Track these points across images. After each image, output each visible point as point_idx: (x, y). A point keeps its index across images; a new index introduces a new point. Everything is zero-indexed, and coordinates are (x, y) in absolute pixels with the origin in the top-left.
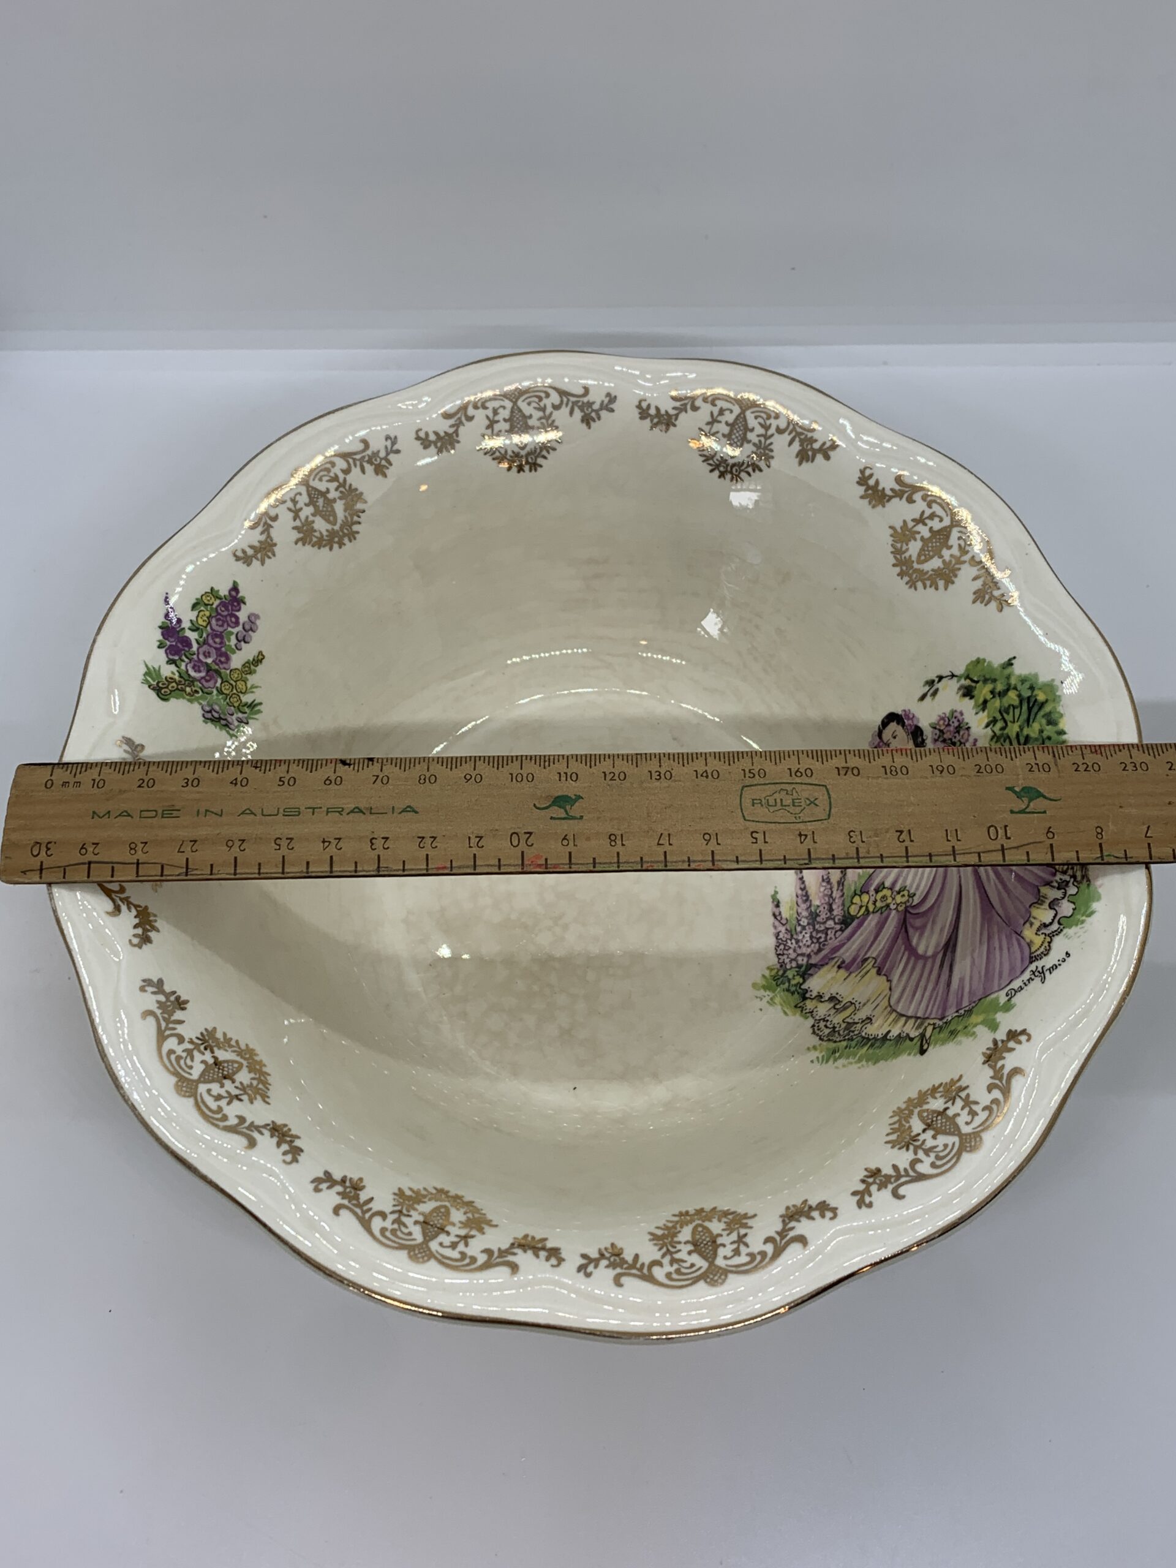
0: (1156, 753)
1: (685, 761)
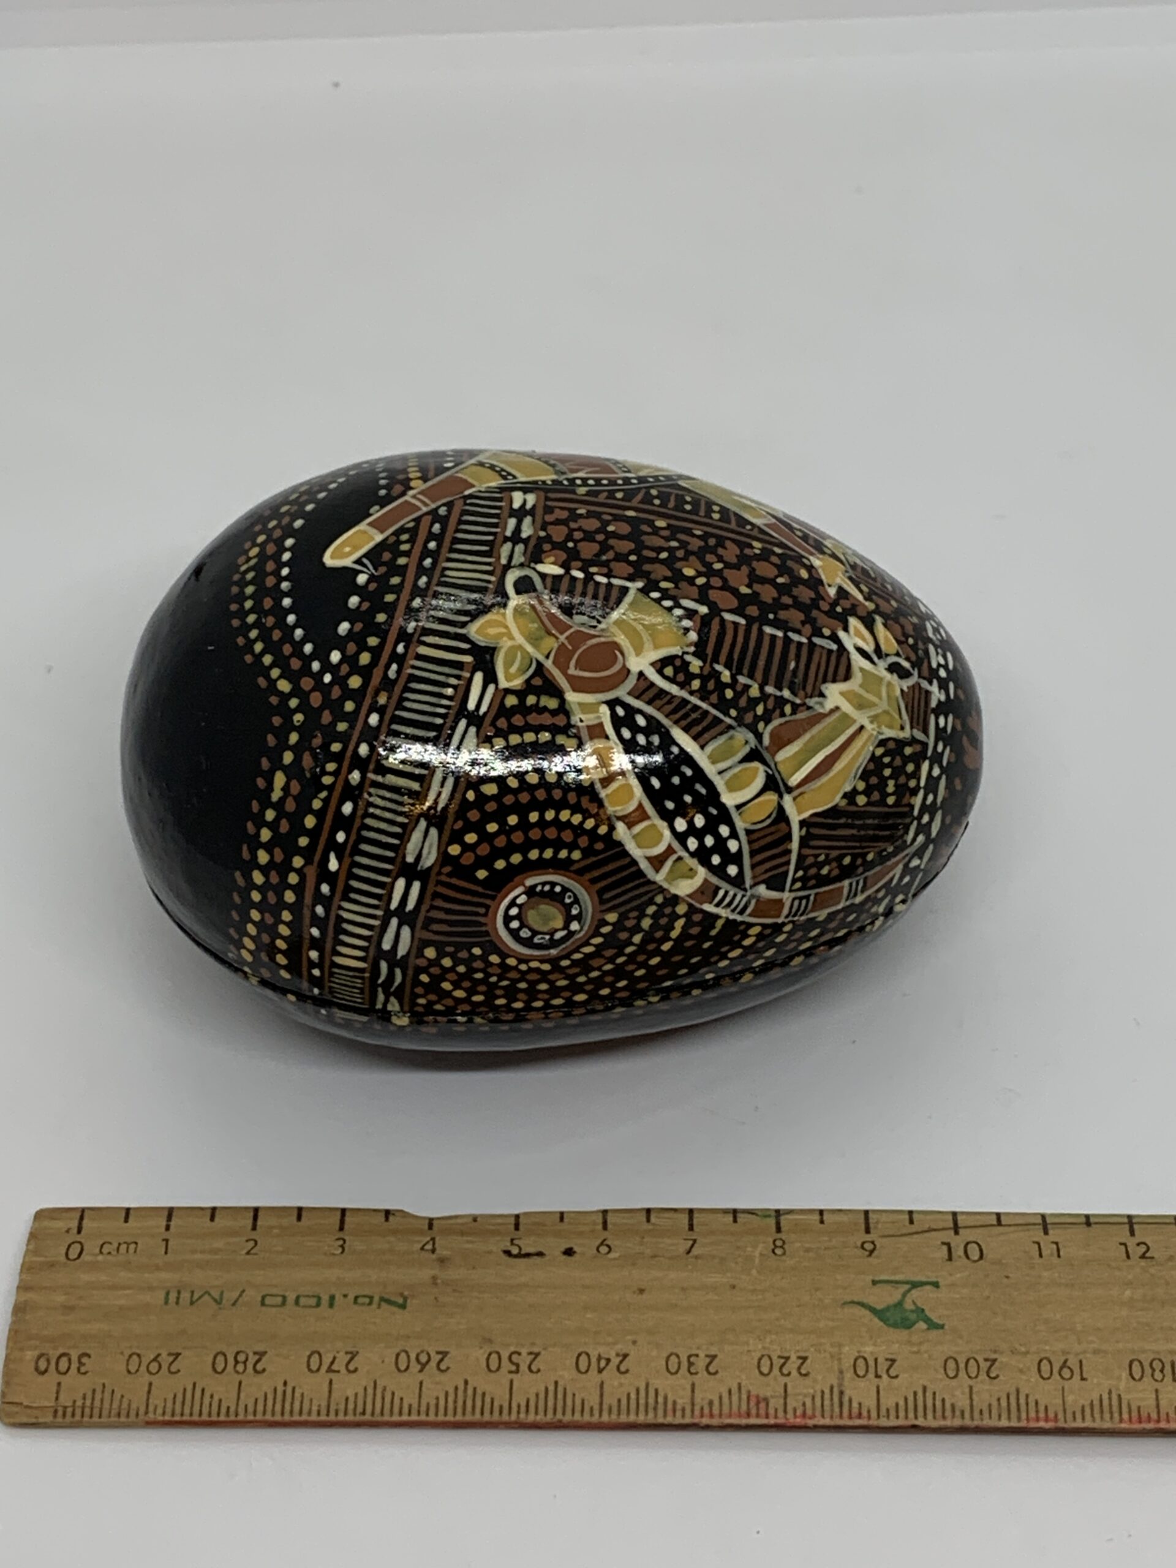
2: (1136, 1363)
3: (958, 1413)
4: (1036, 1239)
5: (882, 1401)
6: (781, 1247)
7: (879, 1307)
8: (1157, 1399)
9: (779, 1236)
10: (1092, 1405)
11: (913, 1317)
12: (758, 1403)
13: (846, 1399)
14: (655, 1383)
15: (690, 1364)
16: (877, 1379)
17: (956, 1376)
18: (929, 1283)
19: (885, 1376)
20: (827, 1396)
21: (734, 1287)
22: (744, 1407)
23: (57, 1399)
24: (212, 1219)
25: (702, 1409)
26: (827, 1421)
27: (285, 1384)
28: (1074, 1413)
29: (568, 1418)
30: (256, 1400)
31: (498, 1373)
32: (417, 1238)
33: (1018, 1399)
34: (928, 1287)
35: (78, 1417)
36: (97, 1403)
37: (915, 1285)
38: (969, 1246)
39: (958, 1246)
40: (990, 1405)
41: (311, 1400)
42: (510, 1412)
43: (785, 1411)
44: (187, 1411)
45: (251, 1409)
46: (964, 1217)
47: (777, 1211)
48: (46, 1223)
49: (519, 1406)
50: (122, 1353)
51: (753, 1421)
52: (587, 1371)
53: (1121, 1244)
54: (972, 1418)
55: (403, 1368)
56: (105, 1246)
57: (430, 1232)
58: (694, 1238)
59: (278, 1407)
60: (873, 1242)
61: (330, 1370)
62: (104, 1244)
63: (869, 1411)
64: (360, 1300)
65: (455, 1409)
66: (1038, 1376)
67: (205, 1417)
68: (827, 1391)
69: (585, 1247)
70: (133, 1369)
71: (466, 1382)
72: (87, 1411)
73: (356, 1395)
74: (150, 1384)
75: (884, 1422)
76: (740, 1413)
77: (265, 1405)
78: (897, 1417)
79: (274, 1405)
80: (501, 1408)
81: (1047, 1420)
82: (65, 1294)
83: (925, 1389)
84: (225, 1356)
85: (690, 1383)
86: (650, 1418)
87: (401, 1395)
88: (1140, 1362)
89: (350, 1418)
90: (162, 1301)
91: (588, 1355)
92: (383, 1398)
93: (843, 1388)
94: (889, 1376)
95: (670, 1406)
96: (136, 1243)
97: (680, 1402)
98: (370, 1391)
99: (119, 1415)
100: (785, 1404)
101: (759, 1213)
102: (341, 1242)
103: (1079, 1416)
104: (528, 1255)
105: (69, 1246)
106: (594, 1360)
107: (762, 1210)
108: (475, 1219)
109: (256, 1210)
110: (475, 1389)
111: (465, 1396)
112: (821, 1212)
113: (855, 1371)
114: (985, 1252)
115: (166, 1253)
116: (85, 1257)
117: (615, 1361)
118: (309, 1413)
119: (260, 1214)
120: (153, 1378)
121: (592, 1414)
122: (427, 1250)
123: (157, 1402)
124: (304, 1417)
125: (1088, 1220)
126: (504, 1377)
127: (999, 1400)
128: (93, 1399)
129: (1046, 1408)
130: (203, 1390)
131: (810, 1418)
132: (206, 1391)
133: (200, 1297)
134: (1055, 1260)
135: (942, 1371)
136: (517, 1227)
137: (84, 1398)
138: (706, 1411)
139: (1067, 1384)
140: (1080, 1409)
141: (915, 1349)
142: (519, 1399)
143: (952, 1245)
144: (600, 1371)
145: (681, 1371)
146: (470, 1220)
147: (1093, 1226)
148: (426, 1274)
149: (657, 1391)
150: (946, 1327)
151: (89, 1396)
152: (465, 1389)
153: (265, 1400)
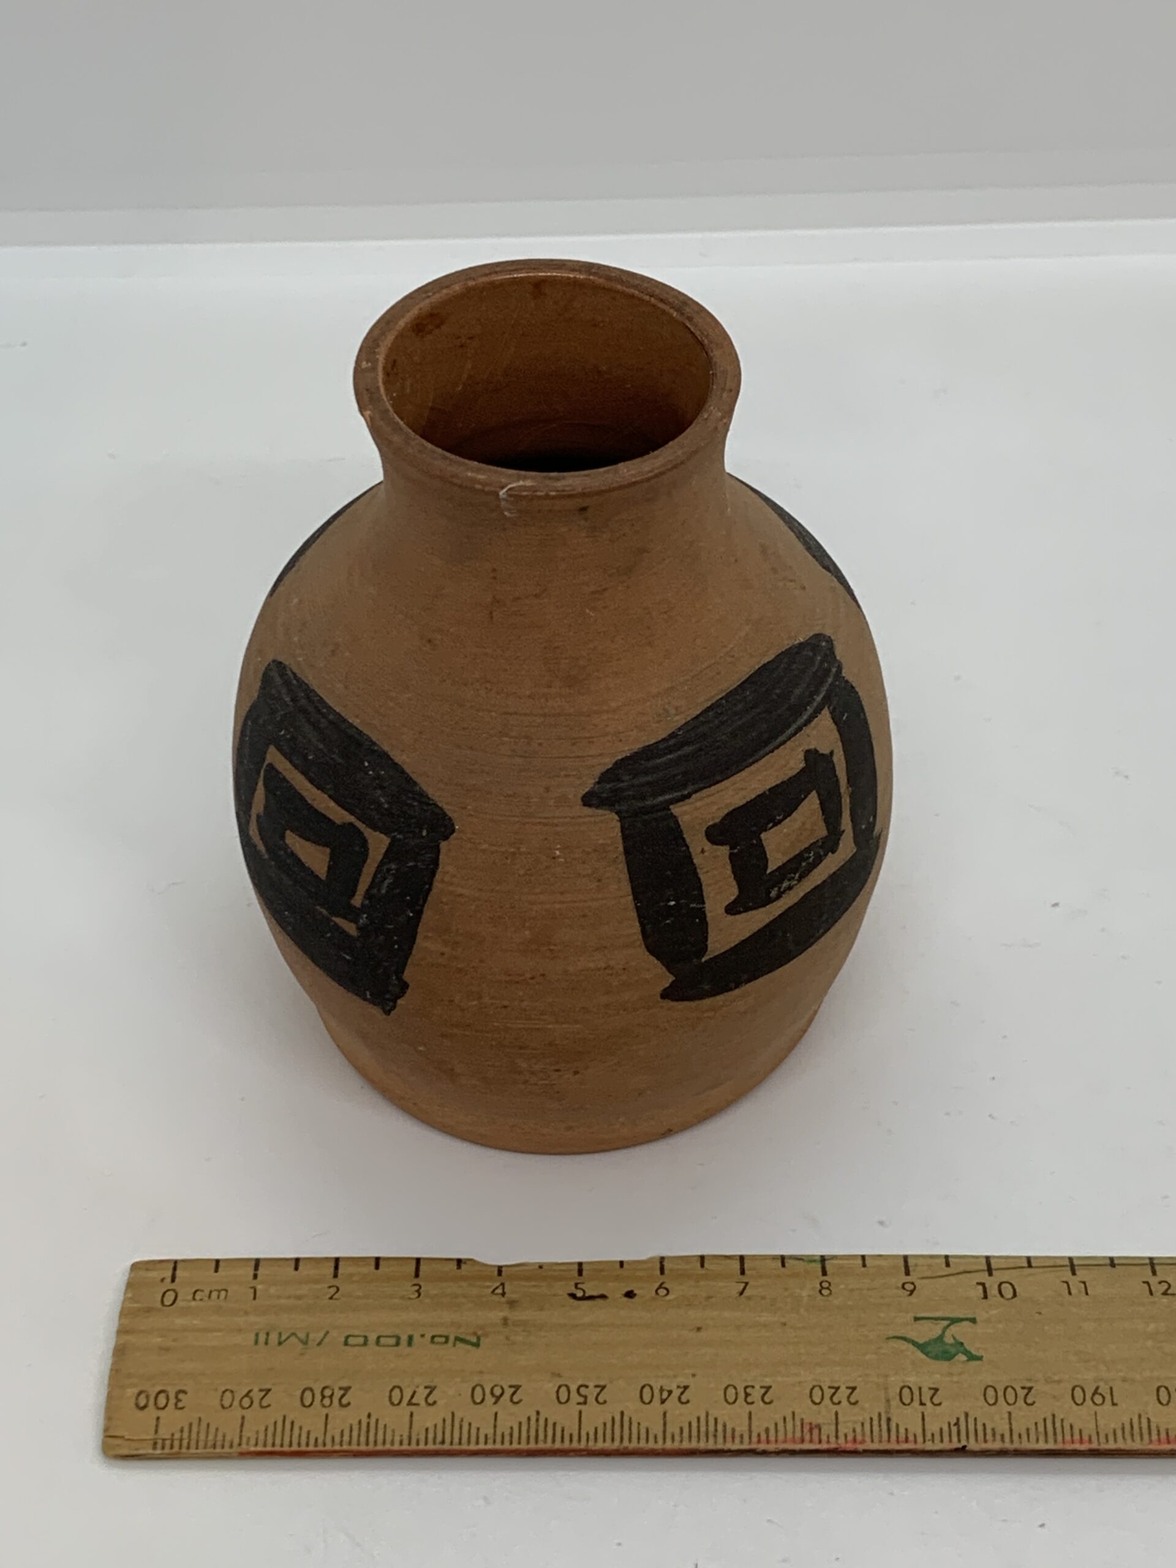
2: (1163, 1389)
3: (998, 1437)
4: (1064, 1279)
5: (927, 1427)
6: (828, 1288)
7: (921, 1341)
9: (825, 1278)
10: (1123, 1429)
11: (953, 1350)
12: (811, 1430)
13: (893, 1425)
14: (714, 1413)
15: (747, 1395)
16: (921, 1407)
17: (994, 1404)
18: (967, 1319)
19: (929, 1404)
20: (875, 1422)
21: (785, 1324)
22: (798, 1434)
23: (156, 1432)
24: (296, 1269)
25: (759, 1435)
26: (876, 1446)
27: (369, 1416)
28: (1107, 1436)
29: (634, 1445)
30: (342, 1431)
31: (568, 1403)
32: (488, 1284)
33: (1054, 1423)
34: (966, 1323)
35: (176, 1449)
36: (194, 1436)
37: (954, 1321)
38: (1004, 1286)
39: (991, 1286)
40: (1028, 1430)
41: (393, 1431)
42: (579, 1440)
43: (837, 1437)
44: (278, 1441)
45: (337, 1439)
46: (996, 1260)
47: (822, 1257)
48: (142, 1273)
49: (588, 1434)
50: (216, 1390)
51: (807, 1446)
52: (651, 1401)
53: (1144, 1282)
54: (1012, 1441)
55: (478, 1401)
56: (198, 1293)
57: (500, 1277)
58: (747, 1281)
59: (363, 1439)
60: (913, 1283)
61: (410, 1403)
62: (195, 1292)
63: (915, 1436)
64: (436, 1339)
65: (528, 1437)
66: (1072, 1402)
67: (295, 1448)
68: (876, 1419)
69: (645, 1291)
70: (227, 1403)
71: (538, 1413)
72: (185, 1443)
73: (435, 1426)
74: (243, 1418)
75: (929, 1446)
76: (794, 1437)
77: (351, 1436)
78: (942, 1441)
79: (359, 1435)
80: (571, 1435)
81: (1081, 1441)
82: (162, 1337)
83: (967, 1415)
84: (311, 1390)
85: (748, 1412)
86: (711, 1446)
87: (478, 1426)
88: (1167, 1388)
89: (431, 1447)
90: (253, 1342)
91: (651, 1388)
92: (461, 1429)
93: (890, 1415)
94: (933, 1403)
95: (729, 1433)
96: (226, 1291)
97: (738, 1429)
98: (449, 1422)
99: (214, 1446)
100: (837, 1431)
101: (805, 1258)
102: (417, 1288)
103: (1111, 1438)
104: (591, 1298)
105: (164, 1293)
106: (657, 1392)
107: (808, 1256)
108: (541, 1267)
109: (337, 1260)
110: (546, 1420)
111: (538, 1426)
112: (863, 1257)
113: (901, 1399)
114: (1017, 1290)
115: (255, 1298)
116: (179, 1303)
117: (676, 1393)
118: (392, 1443)
119: (341, 1264)
120: (244, 1412)
121: (656, 1442)
122: (497, 1294)
123: (249, 1434)
124: (388, 1446)
125: (1112, 1262)
126: (573, 1408)
127: (1036, 1424)
128: (190, 1432)
129: (1081, 1431)
130: (292, 1423)
131: (861, 1443)
132: (295, 1424)
133: (288, 1338)
134: (1084, 1298)
135: (982, 1398)
136: (580, 1272)
137: (182, 1431)
138: (763, 1437)
139: (1099, 1409)
140: (1112, 1431)
141: (955, 1379)
142: (588, 1428)
143: (987, 1286)
144: (663, 1402)
145: (738, 1401)
146: (537, 1267)
147: (1117, 1267)
148: (497, 1315)
149: (716, 1420)
150: (984, 1359)
151: (186, 1430)
152: (537, 1420)
153: (351, 1431)
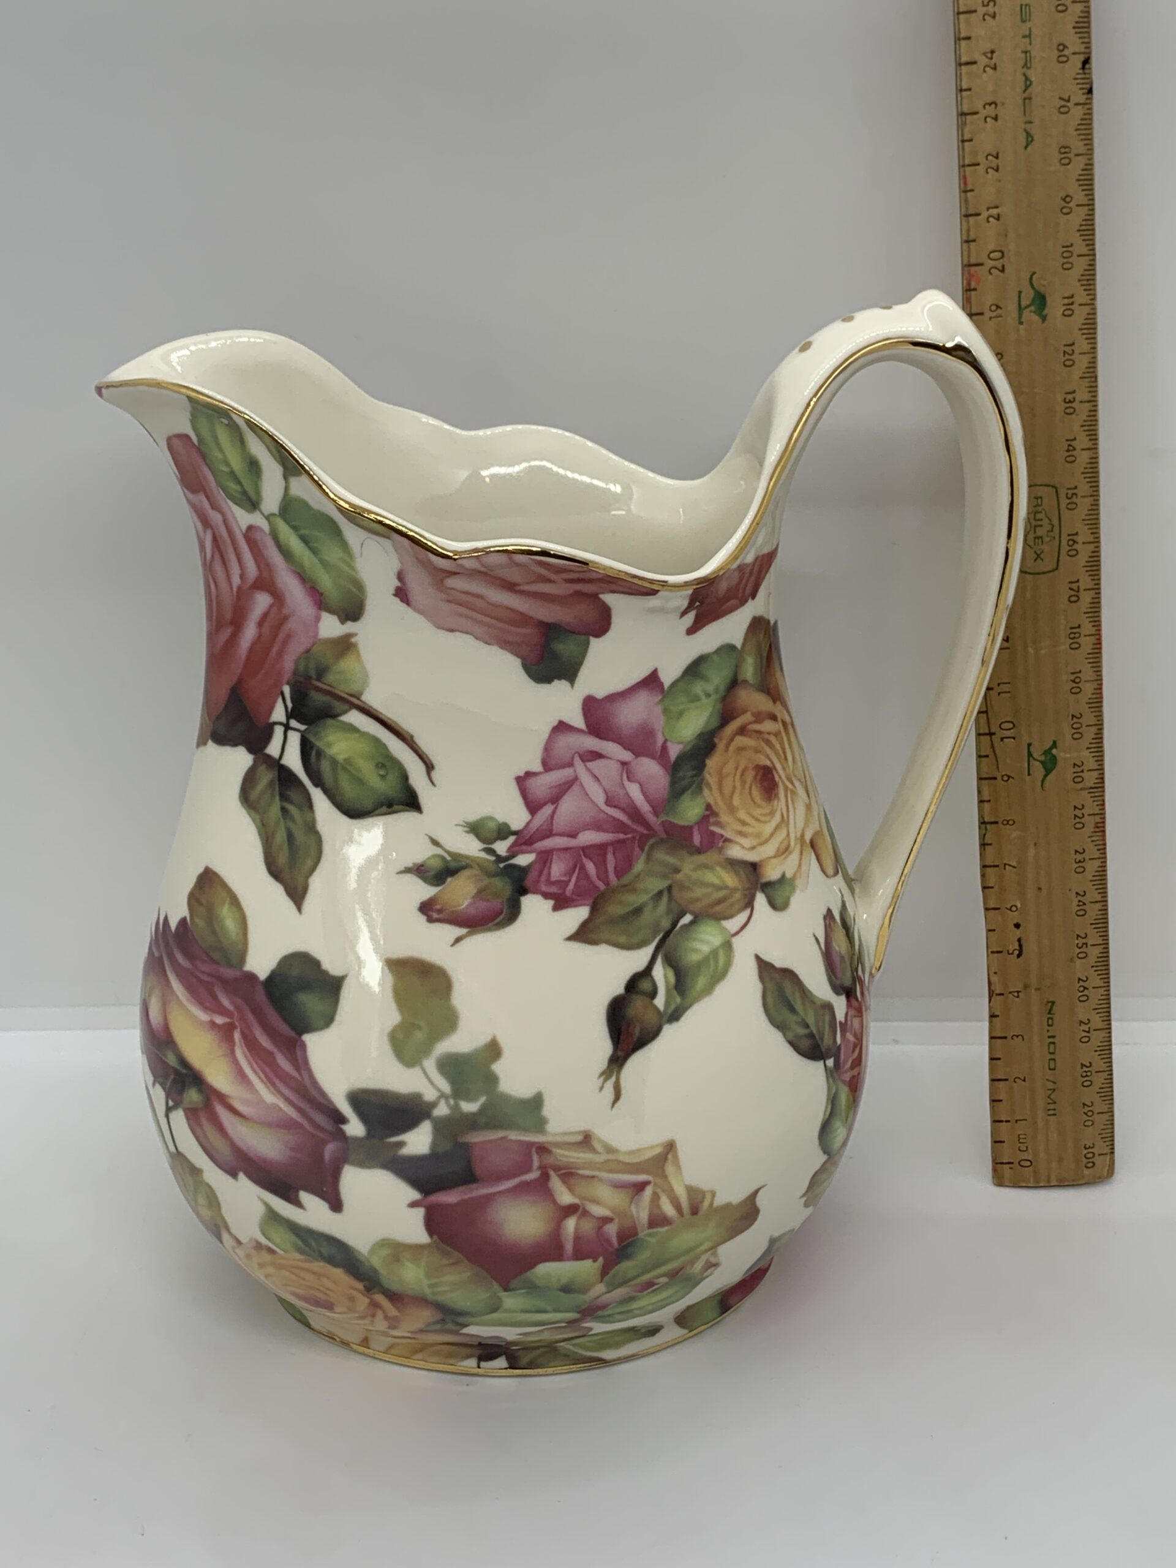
0: (1095, 883)
1: (1086, 428)
3: (1099, 731)
4: (997, 694)
5: (1092, 768)
6: (1008, 821)
7: (1043, 773)
8: (1089, 635)
9: (1000, 822)
10: (1090, 668)
11: (1049, 756)
12: (1098, 827)
13: (1093, 786)
14: (1090, 877)
15: (1080, 861)
16: (1085, 771)
17: (1081, 733)
18: (1029, 749)
19: (1083, 767)
20: (1093, 795)
21: (1035, 844)
22: (1100, 834)
23: (1106, 1154)
24: (1001, 1101)
25: (1101, 853)
27: (1096, 1051)
28: (1097, 676)
33: (1092, 703)
34: (1032, 749)
36: (1105, 1135)
37: (1030, 754)
38: (1003, 727)
39: (1003, 734)
40: (1095, 716)
41: (1104, 1037)
43: (1101, 814)
45: (1107, 1065)
46: (980, 730)
47: (981, 823)
48: (1004, 1181)
49: (1103, 940)
52: (1084, 910)
55: (1086, 998)
56: (1021, 1149)
57: (1004, 994)
58: (1000, 864)
61: (1089, 1032)
63: (1096, 774)
64: (1050, 1024)
65: (1105, 970)
66: (1080, 694)
68: (1090, 794)
69: (1015, 917)
70: (1091, 1123)
71: (1093, 967)
73: (1100, 1017)
74: (1099, 1113)
77: (1107, 1058)
80: (1104, 948)
82: (1052, 1163)
83: (1088, 748)
84: (1083, 1082)
85: (1089, 860)
87: (1101, 996)
88: (1071, 644)
90: (1055, 1117)
91: (1077, 911)
92: (1101, 1004)
93: (1089, 787)
95: (1100, 869)
96: (1019, 1135)
97: (1098, 864)
98: (1096, 1011)
100: (1094, 815)
101: (984, 832)
102: (1014, 1037)
104: (1020, 946)
105: (1022, 1166)
106: (1079, 908)
107: (980, 831)
109: (992, 1080)
110: (1096, 962)
112: (980, 802)
113: (1080, 782)
114: (1008, 720)
115: (1026, 1120)
116: (1030, 1158)
117: (1080, 898)
119: (995, 1078)
120: (1095, 1113)
122: (1019, 995)
123: (1107, 1109)
126: (1089, 949)
127: (1091, 712)
128: (1102, 1138)
129: (1095, 689)
130: (1100, 1088)
133: (1051, 1099)
134: (1012, 685)
135: (1078, 740)
136: (997, 953)
137: (1105, 1142)
138: (1102, 851)
139: (1083, 678)
140: (1094, 673)
142: (1097, 941)
143: (1003, 736)
144: (1084, 904)
148: (1034, 995)
149: (1094, 876)
150: (1055, 739)
151: (1104, 1140)
152: (1097, 966)
153: (1104, 1058)
